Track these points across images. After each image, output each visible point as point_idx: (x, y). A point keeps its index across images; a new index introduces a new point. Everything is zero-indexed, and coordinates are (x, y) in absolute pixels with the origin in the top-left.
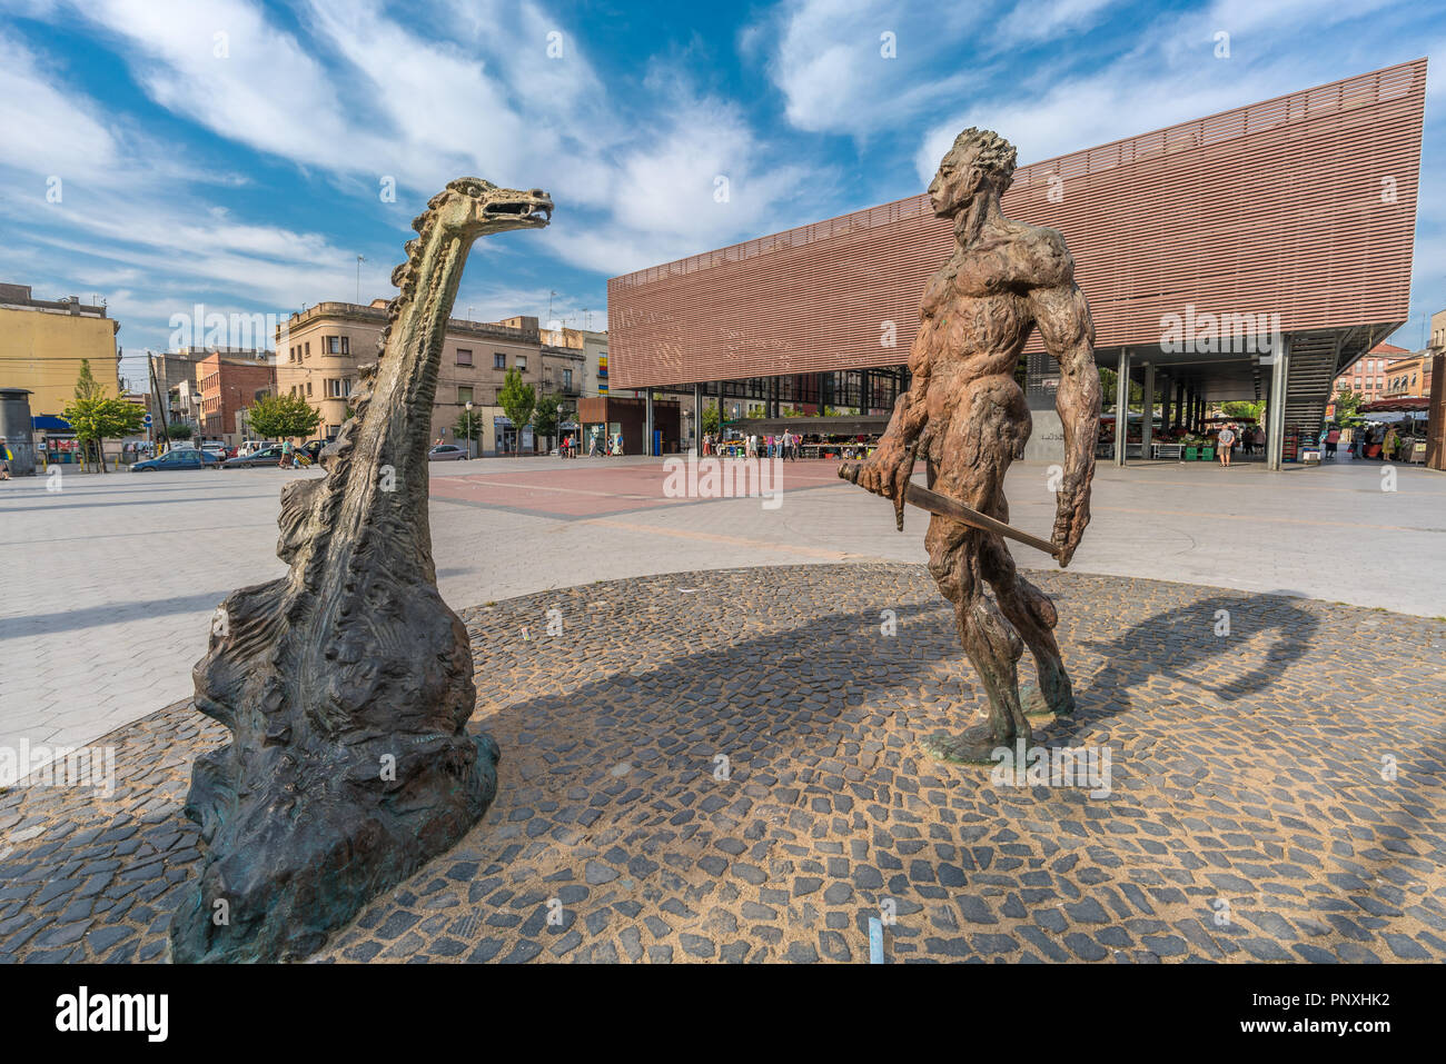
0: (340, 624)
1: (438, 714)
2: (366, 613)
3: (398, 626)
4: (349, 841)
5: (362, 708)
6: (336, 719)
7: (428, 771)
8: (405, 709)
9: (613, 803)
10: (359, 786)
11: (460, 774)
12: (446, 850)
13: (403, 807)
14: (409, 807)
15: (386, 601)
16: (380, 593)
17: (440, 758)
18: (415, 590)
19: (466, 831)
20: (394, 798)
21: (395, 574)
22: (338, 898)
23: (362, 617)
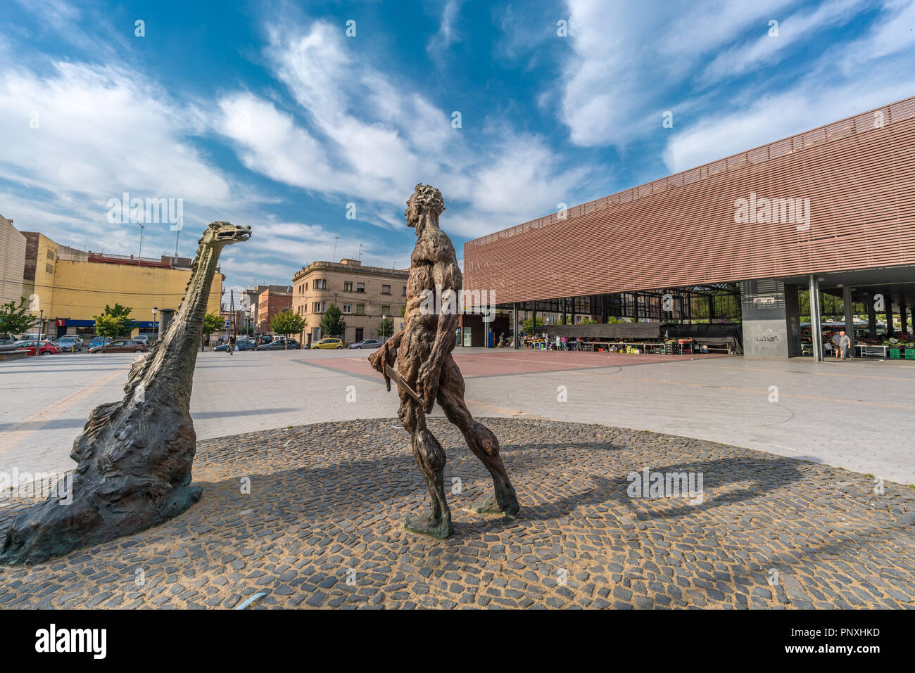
0: (127, 422)
1: (156, 469)
2: (140, 418)
3: (153, 425)
4: (73, 516)
5: (116, 461)
6: (107, 465)
7: (134, 495)
8: (138, 464)
9: (223, 527)
10: (100, 496)
11: (155, 499)
12: (131, 534)
13: (117, 510)
14: (120, 510)
15: (150, 413)
16: (149, 409)
17: (143, 490)
18: (168, 409)
19: (148, 528)
20: (113, 505)
21: (160, 401)
22: (61, 542)
23: (137, 420)
